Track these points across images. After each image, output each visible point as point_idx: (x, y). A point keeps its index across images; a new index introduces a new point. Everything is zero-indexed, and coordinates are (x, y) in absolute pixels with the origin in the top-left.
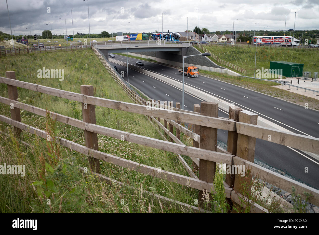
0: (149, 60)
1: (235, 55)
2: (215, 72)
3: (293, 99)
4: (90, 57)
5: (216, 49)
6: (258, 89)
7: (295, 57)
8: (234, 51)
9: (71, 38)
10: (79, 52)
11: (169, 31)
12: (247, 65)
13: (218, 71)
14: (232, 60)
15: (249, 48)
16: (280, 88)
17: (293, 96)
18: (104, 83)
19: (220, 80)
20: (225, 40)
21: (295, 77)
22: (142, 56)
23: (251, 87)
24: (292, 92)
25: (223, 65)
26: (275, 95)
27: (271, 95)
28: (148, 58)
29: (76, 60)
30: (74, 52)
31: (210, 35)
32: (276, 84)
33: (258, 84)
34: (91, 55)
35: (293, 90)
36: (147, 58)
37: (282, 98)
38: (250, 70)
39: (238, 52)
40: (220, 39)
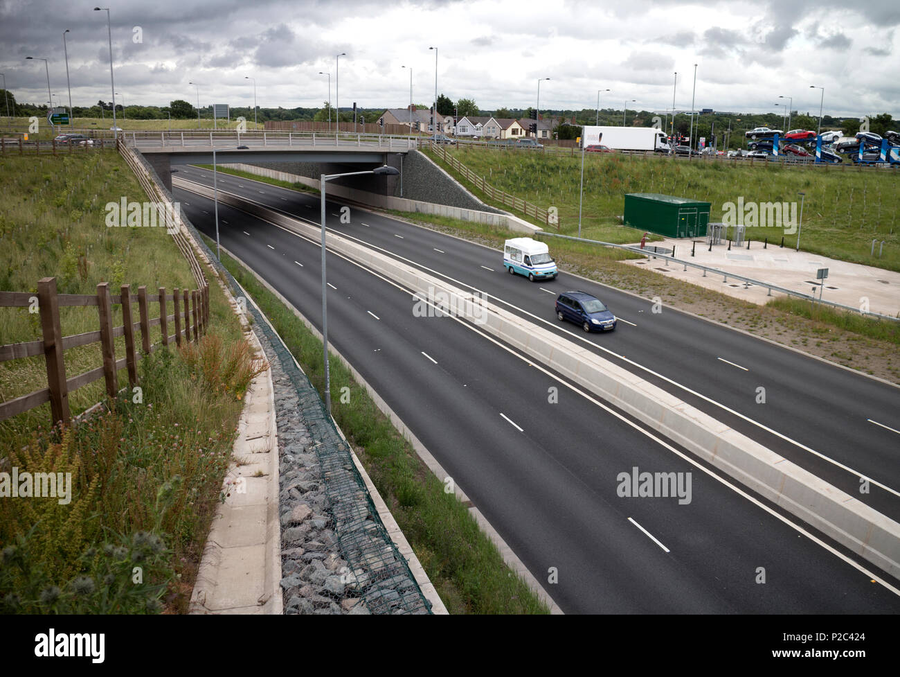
0: (298, 186)
1: (533, 176)
2: (476, 221)
3: (669, 294)
4: (112, 175)
5: (482, 159)
6: (583, 270)
7: (693, 184)
8: (532, 166)
9: (63, 118)
10: (79, 158)
11: (355, 104)
12: (565, 205)
13: (484, 221)
14: (526, 189)
15: (575, 157)
16: (642, 266)
17: (672, 288)
18: (137, 250)
19: (485, 244)
20: (519, 135)
21: (689, 236)
22: (278, 174)
23: (566, 265)
24: (670, 276)
25: (499, 203)
26: (624, 285)
27: (615, 286)
28: (297, 180)
29: (65, 182)
30: (63, 159)
31: (476, 119)
32: (631, 256)
33: (586, 255)
34: (114, 168)
35: (675, 272)
36: (293, 182)
37: (641, 293)
38: (572, 216)
39: (544, 168)
40: (505, 130)
